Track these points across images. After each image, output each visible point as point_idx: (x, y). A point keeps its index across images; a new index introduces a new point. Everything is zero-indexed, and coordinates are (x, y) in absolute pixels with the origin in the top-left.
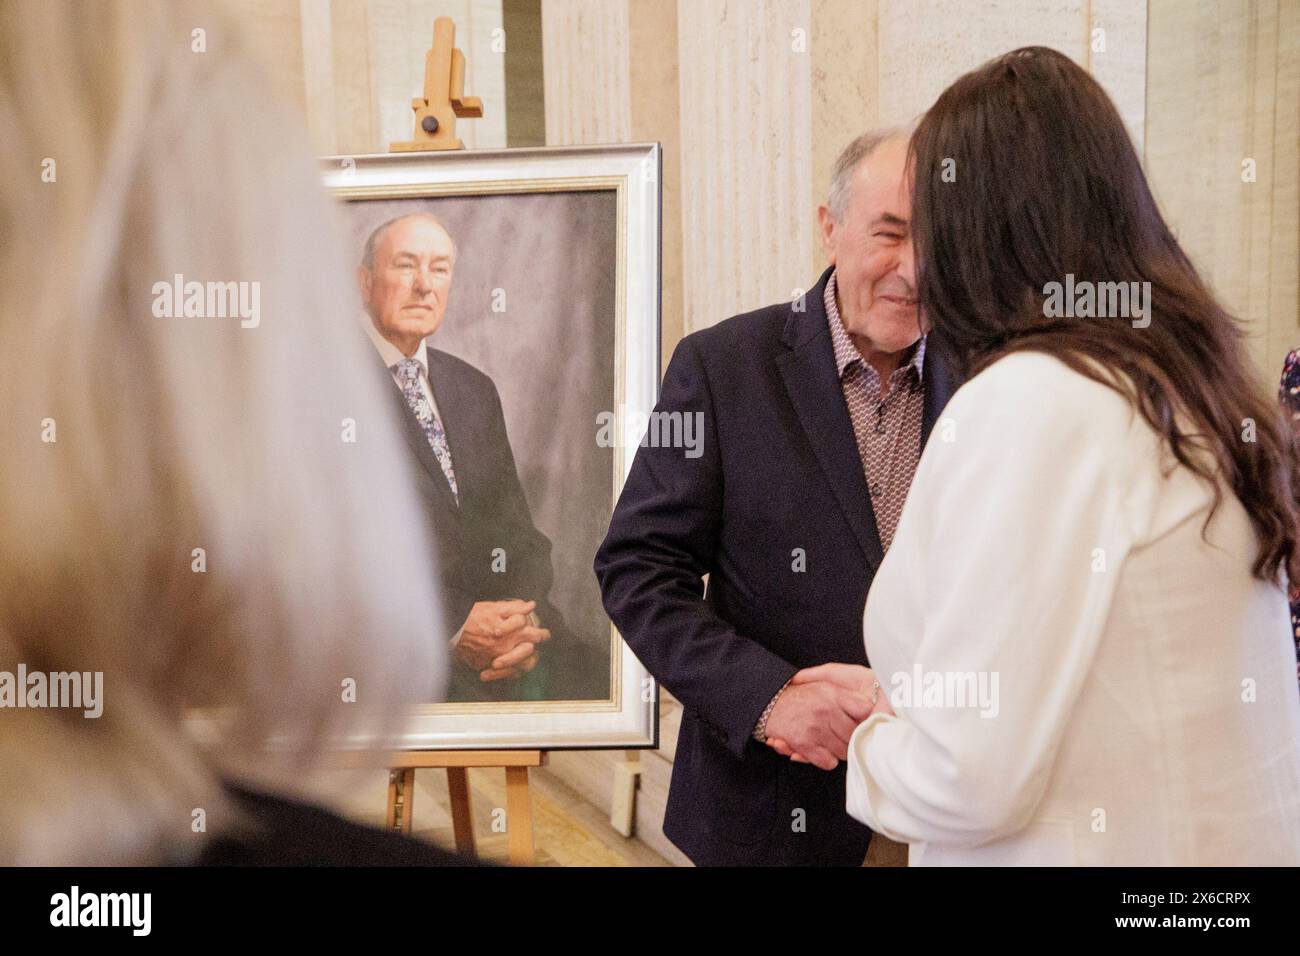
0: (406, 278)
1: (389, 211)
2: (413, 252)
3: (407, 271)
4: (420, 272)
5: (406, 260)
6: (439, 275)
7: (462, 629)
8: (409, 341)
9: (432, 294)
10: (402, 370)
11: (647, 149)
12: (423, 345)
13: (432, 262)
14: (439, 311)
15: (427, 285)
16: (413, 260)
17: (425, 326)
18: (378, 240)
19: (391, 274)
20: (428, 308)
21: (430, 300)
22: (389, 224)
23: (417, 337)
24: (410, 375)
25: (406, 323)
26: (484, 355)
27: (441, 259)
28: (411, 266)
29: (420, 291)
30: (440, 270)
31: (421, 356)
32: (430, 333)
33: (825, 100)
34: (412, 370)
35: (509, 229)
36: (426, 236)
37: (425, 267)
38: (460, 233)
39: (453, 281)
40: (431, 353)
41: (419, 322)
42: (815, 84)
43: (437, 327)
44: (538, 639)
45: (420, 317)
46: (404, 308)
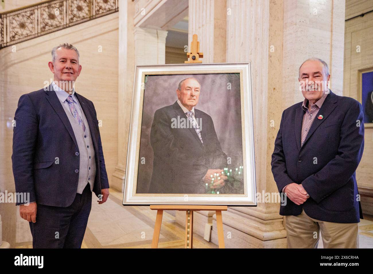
0: (189, 93)
1: (184, 77)
2: (190, 87)
3: (189, 91)
4: (192, 91)
5: (188, 88)
6: (197, 92)
7: (205, 176)
8: (190, 107)
9: (195, 96)
10: (188, 114)
11: (248, 64)
12: (193, 108)
13: (195, 89)
14: (197, 100)
15: (194, 94)
16: (190, 88)
17: (194, 104)
18: (181, 84)
19: (185, 92)
20: (194, 99)
21: (195, 98)
22: (185, 80)
23: (192, 106)
24: (190, 115)
25: (189, 103)
26: (208, 111)
27: (197, 88)
28: (190, 90)
29: (192, 96)
30: (197, 91)
31: (193, 110)
32: (195, 105)
33: (271, 62)
34: (191, 114)
35: (213, 82)
36: (193, 83)
37: (193, 90)
38: (202, 83)
39: (200, 93)
40: (195, 110)
41: (192, 103)
42: (269, 58)
43: (197, 104)
44: (224, 179)
45: (192, 102)
46: (189, 99)
